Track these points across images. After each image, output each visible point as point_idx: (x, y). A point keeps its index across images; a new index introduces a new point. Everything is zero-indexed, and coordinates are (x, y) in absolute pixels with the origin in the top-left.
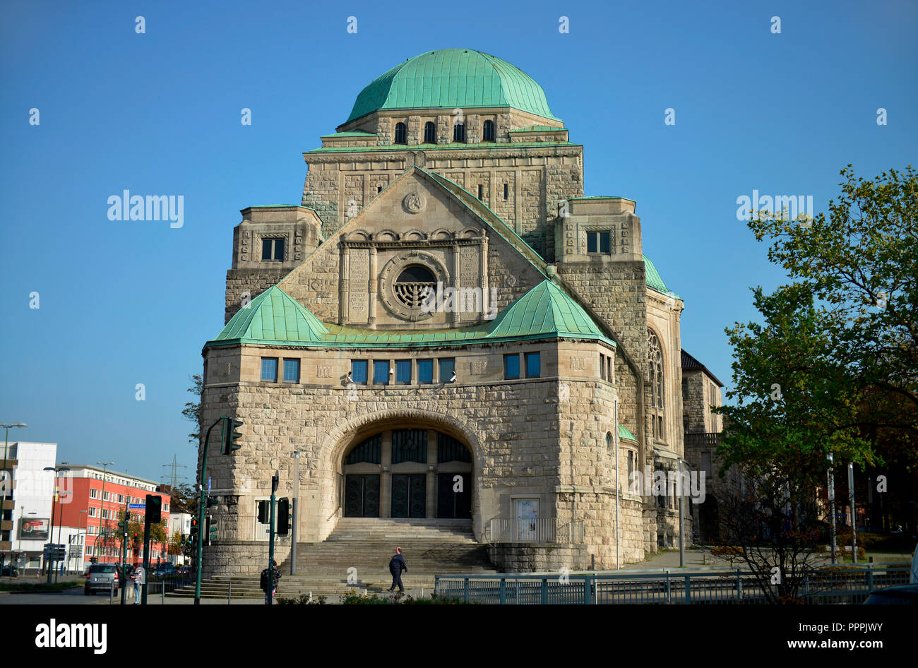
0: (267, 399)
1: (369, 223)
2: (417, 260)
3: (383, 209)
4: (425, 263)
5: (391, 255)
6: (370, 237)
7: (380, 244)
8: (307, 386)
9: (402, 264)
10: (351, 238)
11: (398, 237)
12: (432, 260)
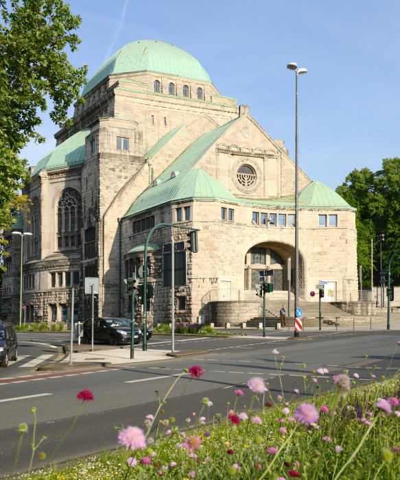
0: (225, 230)
1: (227, 141)
2: (248, 163)
3: (233, 133)
4: (252, 165)
5: (236, 158)
6: (228, 147)
7: (232, 151)
8: (238, 224)
9: (241, 164)
10: (221, 147)
11: (240, 149)
12: (256, 164)
